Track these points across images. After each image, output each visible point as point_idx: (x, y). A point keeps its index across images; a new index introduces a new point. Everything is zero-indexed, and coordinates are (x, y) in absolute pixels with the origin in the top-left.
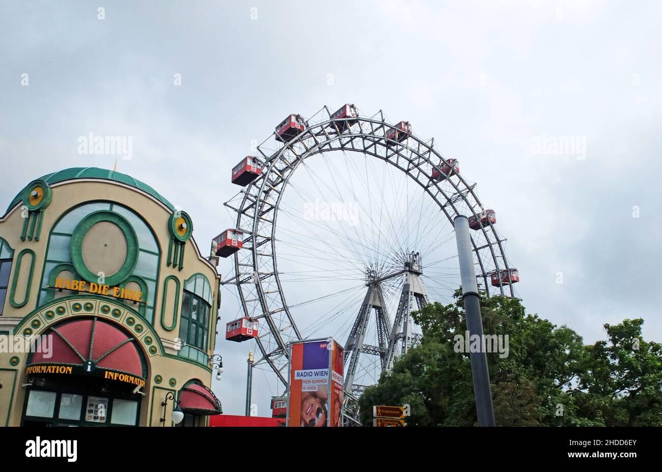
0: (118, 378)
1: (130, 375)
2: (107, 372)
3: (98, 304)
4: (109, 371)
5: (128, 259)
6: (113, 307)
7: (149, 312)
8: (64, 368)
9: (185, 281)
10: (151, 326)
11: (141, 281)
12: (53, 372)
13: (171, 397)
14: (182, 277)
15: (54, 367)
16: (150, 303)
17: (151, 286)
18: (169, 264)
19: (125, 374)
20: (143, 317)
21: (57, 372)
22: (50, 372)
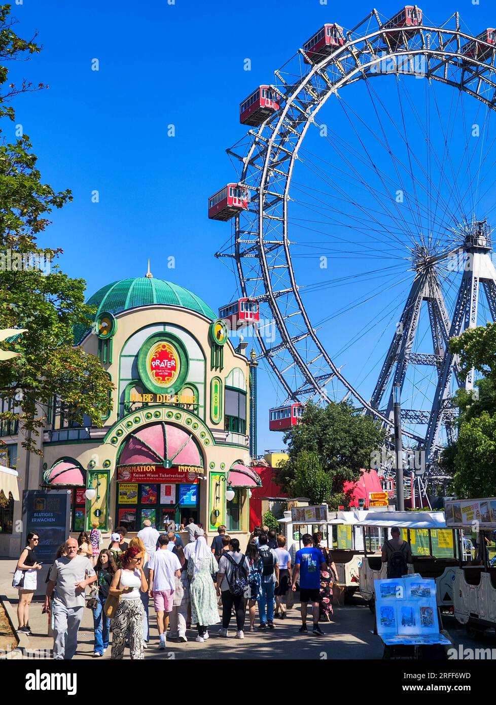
0: (187, 470)
1: (194, 466)
2: (179, 467)
3: (164, 411)
4: (181, 466)
5: (182, 369)
6: (175, 412)
7: (201, 410)
8: (150, 467)
9: (226, 378)
10: (204, 422)
11: (193, 386)
12: (142, 471)
13: (223, 479)
14: (222, 375)
15: (142, 467)
16: (201, 403)
17: (201, 388)
18: (212, 368)
19: (191, 466)
20: (197, 416)
21: (145, 470)
22: (139, 471)
